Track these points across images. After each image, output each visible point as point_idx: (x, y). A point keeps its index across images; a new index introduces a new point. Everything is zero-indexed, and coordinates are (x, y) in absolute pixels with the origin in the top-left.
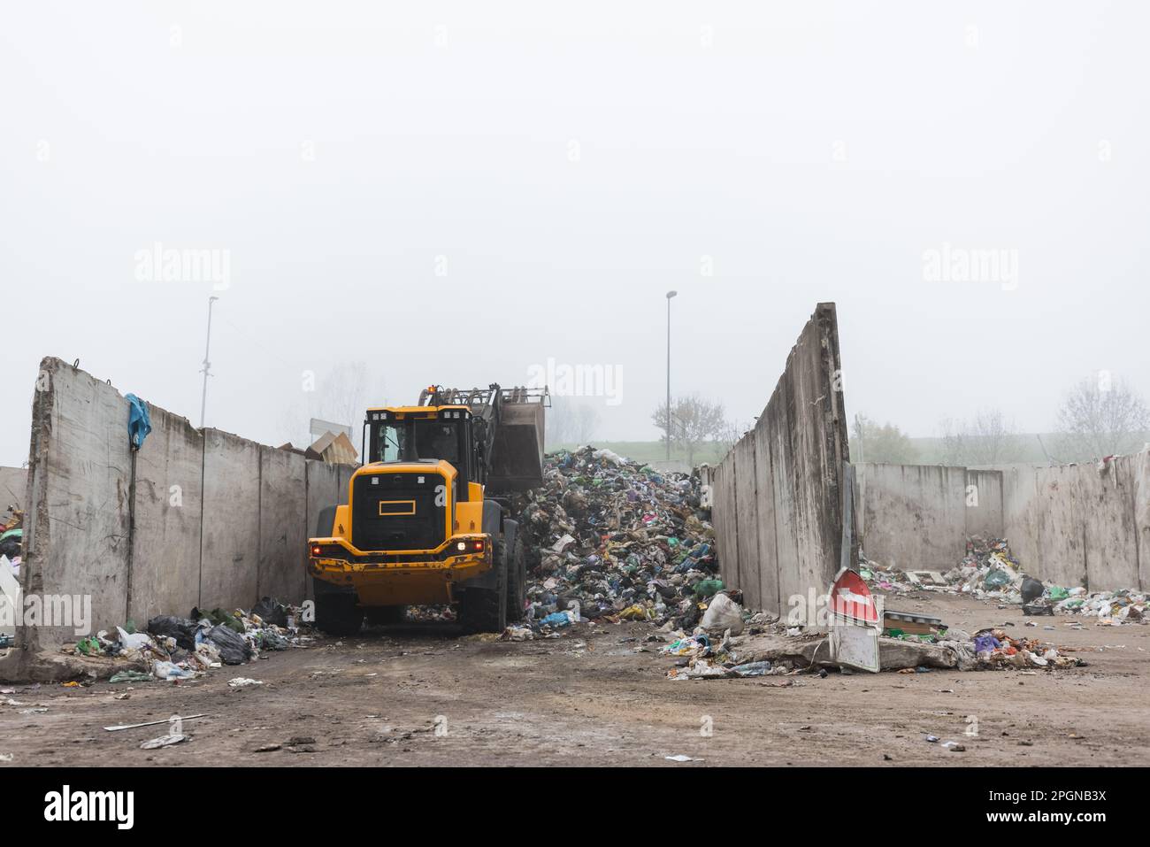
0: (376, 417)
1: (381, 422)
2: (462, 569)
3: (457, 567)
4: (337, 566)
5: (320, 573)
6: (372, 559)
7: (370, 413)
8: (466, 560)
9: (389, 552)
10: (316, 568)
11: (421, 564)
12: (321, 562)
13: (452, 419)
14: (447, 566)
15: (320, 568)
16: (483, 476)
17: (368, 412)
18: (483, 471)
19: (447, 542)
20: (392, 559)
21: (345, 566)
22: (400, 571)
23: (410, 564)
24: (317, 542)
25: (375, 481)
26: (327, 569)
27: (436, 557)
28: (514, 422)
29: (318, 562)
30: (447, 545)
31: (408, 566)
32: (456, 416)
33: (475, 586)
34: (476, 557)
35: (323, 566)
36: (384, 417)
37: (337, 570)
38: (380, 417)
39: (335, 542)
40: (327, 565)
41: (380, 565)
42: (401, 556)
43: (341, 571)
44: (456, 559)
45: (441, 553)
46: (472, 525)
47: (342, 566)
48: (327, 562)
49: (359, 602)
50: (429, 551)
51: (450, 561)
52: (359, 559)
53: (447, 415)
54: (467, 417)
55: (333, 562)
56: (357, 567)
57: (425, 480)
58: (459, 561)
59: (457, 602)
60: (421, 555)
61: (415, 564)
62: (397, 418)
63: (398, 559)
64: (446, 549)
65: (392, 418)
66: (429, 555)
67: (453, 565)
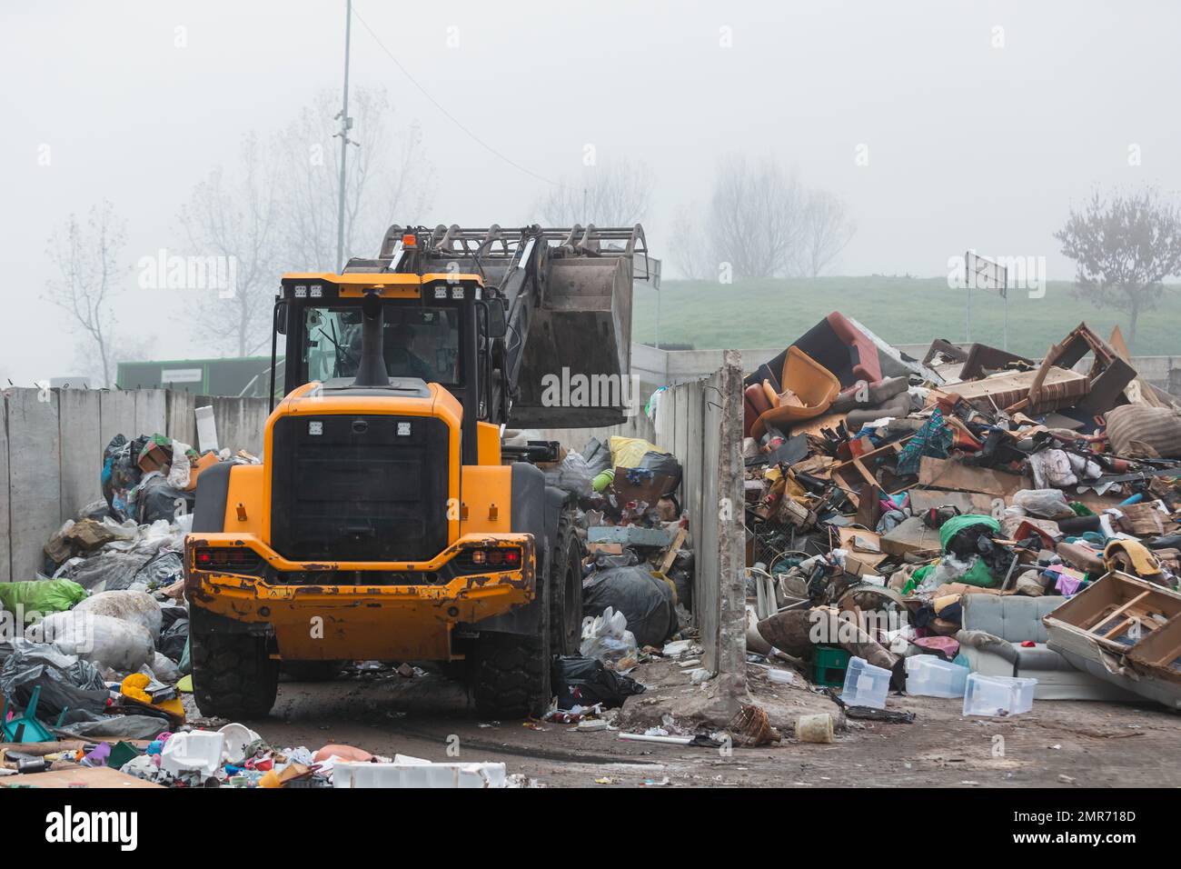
0: (300, 292)
1: (310, 302)
2: (479, 600)
3: (470, 596)
4: (243, 588)
5: (209, 599)
6: (310, 577)
7: (289, 284)
8: (487, 584)
9: (344, 565)
10: (202, 591)
11: (404, 588)
12: (213, 580)
13: (449, 301)
14: (452, 595)
15: (210, 591)
16: (503, 405)
17: (284, 281)
18: (502, 397)
19: (454, 549)
20: (347, 578)
21: (258, 588)
22: (362, 602)
23: (383, 588)
24: (205, 542)
25: (316, 429)
26: (223, 592)
27: (431, 577)
28: (571, 306)
29: (207, 581)
30: (452, 555)
31: (379, 593)
32: (458, 294)
33: (498, 630)
34: (507, 580)
35: (216, 587)
36: (316, 292)
37: (244, 595)
38: (308, 292)
39: (239, 542)
40: (224, 586)
41: (326, 588)
42: (364, 572)
43: (252, 597)
44: (470, 582)
45: (443, 569)
46: (493, 513)
47: (253, 589)
48: (223, 579)
49: (277, 652)
50: (418, 565)
51: (457, 584)
52: (285, 577)
53: (440, 293)
54: (478, 296)
55: (236, 579)
56: (281, 591)
57: (411, 429)
58: (475, 585)
59: (462, 657)
60: (403, 572)
61: (391, 589)
62: (341, 295)
63: (359, 579)
64: (450, 561)
65: (332, 295)
66: (419, 572)
67: (463, 592)
